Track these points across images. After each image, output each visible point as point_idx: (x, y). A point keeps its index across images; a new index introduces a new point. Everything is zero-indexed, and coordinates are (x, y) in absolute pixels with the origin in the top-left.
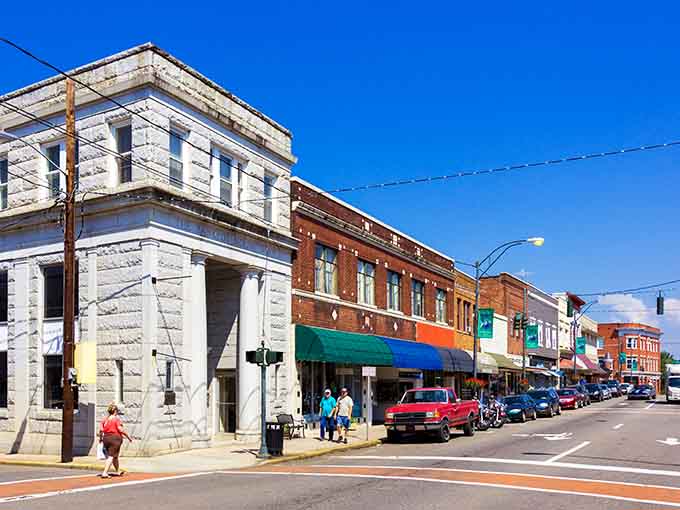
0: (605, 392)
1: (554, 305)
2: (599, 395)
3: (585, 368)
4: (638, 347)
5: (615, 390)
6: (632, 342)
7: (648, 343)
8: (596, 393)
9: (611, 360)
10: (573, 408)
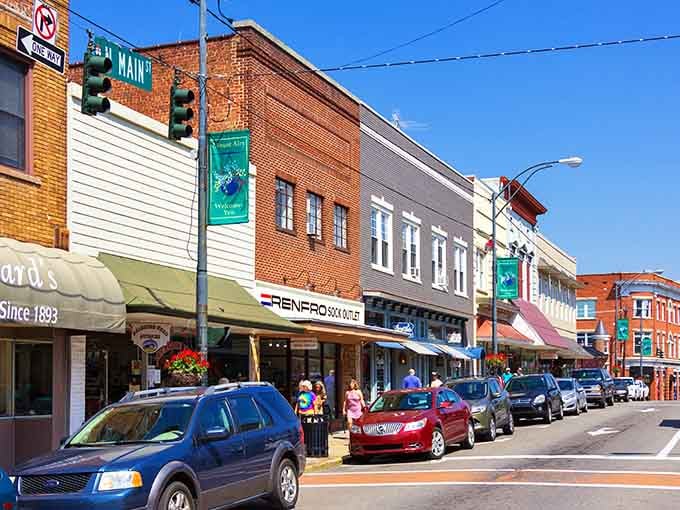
0: (568, 398)
1: (467, 196)
2: (545, 405)
3: (538, 342)
4: (653, 315)
5: (595, 390)
6: (644, 307)
7: (670, 310)
8: (540, 399)
9: (607, 337)
10: (425, 456)
